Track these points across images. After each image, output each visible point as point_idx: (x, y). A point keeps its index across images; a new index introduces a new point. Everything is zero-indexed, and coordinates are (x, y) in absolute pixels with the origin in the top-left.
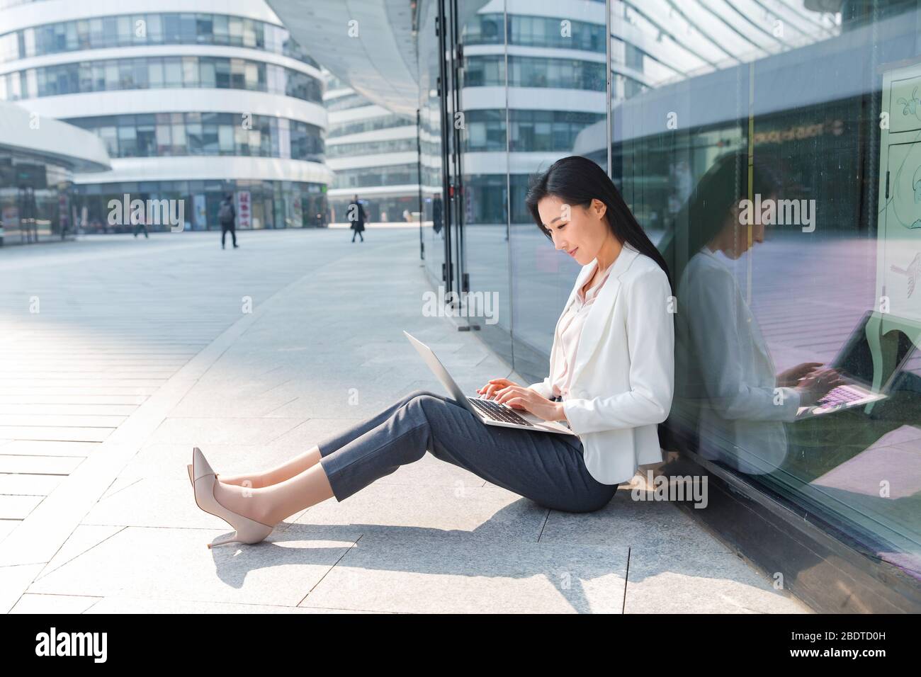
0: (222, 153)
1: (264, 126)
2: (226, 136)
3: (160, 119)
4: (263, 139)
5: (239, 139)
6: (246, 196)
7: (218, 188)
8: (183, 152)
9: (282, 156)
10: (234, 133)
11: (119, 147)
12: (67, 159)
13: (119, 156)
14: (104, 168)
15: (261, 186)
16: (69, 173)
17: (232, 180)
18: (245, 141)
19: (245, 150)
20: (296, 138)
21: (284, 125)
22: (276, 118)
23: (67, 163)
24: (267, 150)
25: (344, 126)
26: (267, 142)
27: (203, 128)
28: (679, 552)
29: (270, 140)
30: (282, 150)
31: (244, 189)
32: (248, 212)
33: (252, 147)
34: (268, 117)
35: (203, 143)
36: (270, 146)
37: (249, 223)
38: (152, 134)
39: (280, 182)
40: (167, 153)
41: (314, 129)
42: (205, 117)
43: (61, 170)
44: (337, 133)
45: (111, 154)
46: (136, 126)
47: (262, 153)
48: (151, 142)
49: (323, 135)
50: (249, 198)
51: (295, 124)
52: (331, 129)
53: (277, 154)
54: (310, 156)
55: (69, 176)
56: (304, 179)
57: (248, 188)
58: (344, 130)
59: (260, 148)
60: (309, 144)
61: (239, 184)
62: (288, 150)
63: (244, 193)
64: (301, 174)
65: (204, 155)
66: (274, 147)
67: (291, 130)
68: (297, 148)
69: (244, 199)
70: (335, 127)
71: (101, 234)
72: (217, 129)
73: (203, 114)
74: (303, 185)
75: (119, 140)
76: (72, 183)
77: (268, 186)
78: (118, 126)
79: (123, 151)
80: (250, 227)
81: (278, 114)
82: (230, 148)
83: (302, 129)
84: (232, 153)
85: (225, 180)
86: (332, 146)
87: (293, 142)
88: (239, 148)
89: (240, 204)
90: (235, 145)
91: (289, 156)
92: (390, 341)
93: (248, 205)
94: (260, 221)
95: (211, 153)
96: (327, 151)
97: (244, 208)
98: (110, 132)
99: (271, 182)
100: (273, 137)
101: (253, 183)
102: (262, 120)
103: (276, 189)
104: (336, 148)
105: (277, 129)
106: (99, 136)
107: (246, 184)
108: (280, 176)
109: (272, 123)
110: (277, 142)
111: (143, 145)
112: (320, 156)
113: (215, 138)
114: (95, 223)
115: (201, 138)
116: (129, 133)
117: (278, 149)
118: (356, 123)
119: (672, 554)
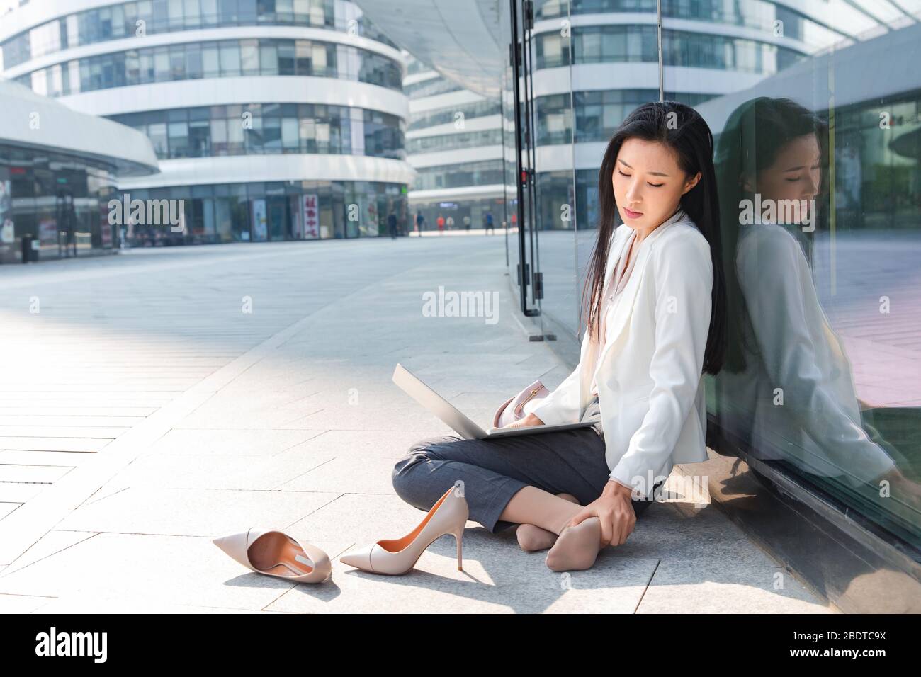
0: (285, 150)
1: (334, 118)
2: (291, 130)
3: (215, 113)
4: (332, 133)
5: (305, 134)
6: (313, 199)
7: (281, 191)
8: (242, 150)
9: (354, 152)
10: (299, 127)
11: (169, 147)
12: (109, 161)
13: (169, 157)
14: (152, 170)
15: (330, 188)
16: (112, 177)
17: (296, 182)
18: (312, 136)
19: (312, 147)
20: (371, 132)
21: (357, 116)
22: (348, 107)
23: (110, 165)
24: (338, 146)
25: (428, 115)
26: (337, 137)
27: (264, 122)
28: (717, 565)
29: (340, 134)
30: (354, 146)
31: (309, 192)
32: (315, 219)
33: (320, 142)
34: (339, 107)
35: (263, 140)
36: (341, 142)
37: (316, 232)
38: (207, 131)
39: (352, 183)
40: (222, 152)
41: (392, 120)
42: (267, 110)
43: (103, 173)
44: (421, 124)
45: (160, 155)
46: (188, 121)
47: (332, 149)
48: (205, 140)
49: (403, 127)
50: (316, 203)
51: (370, 114)
52: (413, 120)
53: (349, 150)
54: (387, 152)
55: (113, 181)
56: (381, 179)
57: (315, 191)
58: (428, 121)
59: (329, 143)
60: (387, 137)
61: (305, 186)
62: (362, 146)
63: (311, 197)
64: (377, 173)
65: (264, 154)
66: (345, 142)
67: (365, 122)
68: (372, 143)
69: (310, 204)
70: (418, 117)
71: (149, 247)
72: (280, 122)
73: (264, 105)
74: (379, 186)
75: (169, 139)
76: (116, 188)
77: (338, 188)
78: (168, 123)
79: (173, 150)
80: (317, 237)
81: (351, 103)
82: (296, 145)
83: (378, 120)
84: (297, 150)
85: (288, 182)
86: (415, 140)
87: (367, 137)
88: (304, 144)
89: (306, 209)
90: (300, 141)
91: (363, 153)
92: (445, 352)
93: (315, 210)
94: (329, 230)
95: (273, 150)
96: (408, 147)
97: (311, 214)
98: (159, 130)
99: (342, 183)
100: (344, 131)
101: (321, 185)
102: (332, 111)
103: (347, 191)
104: (419, 142)
105: (349, 120)
106: (148, 135)
107: (312, 186)
108: (354, 176)
109: (343, 113)
110: (349, 137)
111: (197, 144)
112: (399, 152)
113: (277, 134)
114: (142, 235)
115: (261, 133)
116: (180, 130)
117: (350, 145)
118: (443, 111)
119: (708, 567)
